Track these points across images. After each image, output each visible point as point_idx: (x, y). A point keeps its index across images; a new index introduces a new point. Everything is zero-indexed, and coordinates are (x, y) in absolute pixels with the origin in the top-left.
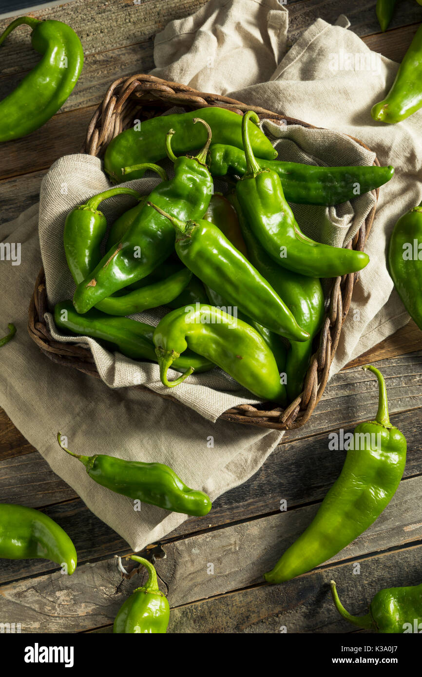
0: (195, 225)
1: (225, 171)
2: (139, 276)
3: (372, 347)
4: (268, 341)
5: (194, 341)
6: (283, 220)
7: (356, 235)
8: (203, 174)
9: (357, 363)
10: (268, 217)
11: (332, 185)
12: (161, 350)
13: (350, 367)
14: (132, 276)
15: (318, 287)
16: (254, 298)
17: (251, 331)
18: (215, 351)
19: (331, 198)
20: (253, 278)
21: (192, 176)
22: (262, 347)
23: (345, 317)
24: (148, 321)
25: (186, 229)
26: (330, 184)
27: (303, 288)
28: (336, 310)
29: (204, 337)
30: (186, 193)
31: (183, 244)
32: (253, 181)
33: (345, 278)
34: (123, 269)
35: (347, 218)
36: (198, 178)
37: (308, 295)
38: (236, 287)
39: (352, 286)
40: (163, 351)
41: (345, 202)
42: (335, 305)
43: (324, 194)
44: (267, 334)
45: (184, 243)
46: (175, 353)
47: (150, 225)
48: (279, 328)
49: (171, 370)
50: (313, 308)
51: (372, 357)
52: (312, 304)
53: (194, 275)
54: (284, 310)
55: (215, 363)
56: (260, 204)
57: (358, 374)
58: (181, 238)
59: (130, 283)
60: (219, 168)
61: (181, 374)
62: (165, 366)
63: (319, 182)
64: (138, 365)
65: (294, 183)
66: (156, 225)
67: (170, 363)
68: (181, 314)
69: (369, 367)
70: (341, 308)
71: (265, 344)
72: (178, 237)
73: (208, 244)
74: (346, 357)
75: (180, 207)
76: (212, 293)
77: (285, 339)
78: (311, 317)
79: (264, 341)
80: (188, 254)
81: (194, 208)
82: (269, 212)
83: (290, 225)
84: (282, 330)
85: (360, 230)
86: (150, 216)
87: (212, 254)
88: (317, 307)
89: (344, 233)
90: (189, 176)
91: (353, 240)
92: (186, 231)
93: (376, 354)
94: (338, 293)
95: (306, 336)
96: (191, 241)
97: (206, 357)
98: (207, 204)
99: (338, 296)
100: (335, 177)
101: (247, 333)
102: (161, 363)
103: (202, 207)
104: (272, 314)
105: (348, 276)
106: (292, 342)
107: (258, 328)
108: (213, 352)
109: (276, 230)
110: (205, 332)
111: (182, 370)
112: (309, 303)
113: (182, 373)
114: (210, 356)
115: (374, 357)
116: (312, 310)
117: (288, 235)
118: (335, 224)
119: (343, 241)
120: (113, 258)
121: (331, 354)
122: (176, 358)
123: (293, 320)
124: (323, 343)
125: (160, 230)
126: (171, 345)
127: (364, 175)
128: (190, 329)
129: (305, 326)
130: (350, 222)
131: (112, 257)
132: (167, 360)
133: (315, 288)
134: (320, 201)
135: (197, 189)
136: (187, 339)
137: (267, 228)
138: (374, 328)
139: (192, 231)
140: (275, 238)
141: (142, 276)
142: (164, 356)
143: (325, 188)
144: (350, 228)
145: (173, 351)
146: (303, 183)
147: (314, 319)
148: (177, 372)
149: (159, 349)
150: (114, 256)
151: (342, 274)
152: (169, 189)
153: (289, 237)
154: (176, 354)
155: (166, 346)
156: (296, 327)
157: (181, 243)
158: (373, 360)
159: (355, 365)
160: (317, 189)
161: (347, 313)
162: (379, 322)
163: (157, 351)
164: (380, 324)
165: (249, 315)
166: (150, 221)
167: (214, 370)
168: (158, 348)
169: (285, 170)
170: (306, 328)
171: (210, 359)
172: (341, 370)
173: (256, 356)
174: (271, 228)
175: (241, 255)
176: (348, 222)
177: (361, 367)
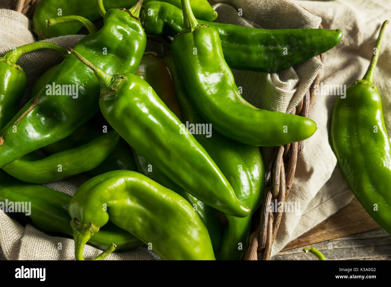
0: (122, 78)
1: (160, 29)
2: (57, 136)
3: (312, 227)
4: (202, 216)
5: (117, 213)
6: (222, 80)
7: (301, 102)
8: (135, 27)
9: (296, 244)
10: (206, 76)
11: (276, 48)
12: (77, 222)
13: (289, 248)
14: (48, 136)
15: (258, 158)
16: (188, 165)
17: (183, 203)
18: (142, 225)
19: (274, 62)
20: (188, 143)
21: (122, 28)
22: (196, 223)
23: (288, 191)
24: (68, 190)
25: (112, 82)
26: (273, 47)
27: (242, 158)
28: (278, 183)
29: (129, 209)
30: (115, 46)
31: (108, 99)
32: (190, 36)
33: (288, 148)
34: (38, 128)
35: (291, 83)
36: (129, 31)
37: (248, 166)
38: (167, 152)
39: (296, 157)
40: (79, 223)
41: (289, 68)
42: (278, 177)
43: (266, 58)
44: (202, 208)
45: (109, 97)
46: (93, 226)
47: (72, 78)
48: (215, 201)
49: (89, 246)
50: (253, 180)
51: (312, 238)
52: (252, 175)
53: (121, 139)
54: (221, 180)
55: (141, 240)
56: (198, 61)
57: (298, 256)
58: (106, 93)
59: (45, 145)
60: (154, 25)
61: (101, 252)
62: (81, 241)
63: (261, 45)
64: (49, 240)
65: (234, 45)
66: (78, 78)
67: (87, 237)
68: (102, 180)
69: (310, 249)
70: (284, 181)
71: (200, 219)
72: (103, 91)
73: (138, 101)
74: (286, 237)
75: (108, 61)
76: (141, 160)
77: (223, 213)
78: (251, 190)
79: (197, 215)
80: (113, 111)
81: (123, 62)
82: (207, 71)
83: (230, 86)
84: (218, 204)
85: (305, 97)
86: (72, 69)
87: (141, 113)
88: (258, 179)
89: (288, 99)
90: (119, 27)
91: (297, 108)
92: (111, 84)
93: (317, 235)
94: (280, 164)
95: (246, 210)
96: (116, 96)
97: (132, 233)
98: (139, 60)
99: (281, 168)
100: (278, 40)
101: (179, 206)
102: (76, 238)
103: (133, 62)
104: (208, 184)
105: (292, 147)
106: (230, 217)
107: (191, 201)
108: (138, 227)
109: (214, 91)
110: (129, 202)
111: (103, 247)
112: (249, 174)
113: (102, 250)
114: (135, 232)
115: (315, 239)
116: (252, 182)
117: (228, 96)
118: (279, 89)
119: (286, 108)
120: (26, 114)
121: (273, 233)
122: (95, 233)
123: (232, 192)
124: (264, 219)
125: (83, 84)
126: (89, 216)
127: (310, 37)
128: (112, 198)
129: (244, 200)
130: (294, 88)
131: (26, 112)
132: (84, 235)
133: (255, 158)
134: (261, 65)
135: (128, 42)
136: (109, 210)
137: (205, 88)
138: (315, 206)
139: (119, 84)
140: (214, 100)
141: (61, 137)
142: (80, 230)
143: (267, 52)
144: (295, 95)
145: (91, 224)
146: (243, 46)
147: (254, 192)
148: (97, 250)
149: (75, 222)
150: (29, 112)
151: (285, 143)
152: (95, 41)
153: (229, 99)
154: (95, 228)
155: (82, 217)
156: (234, 200)
157: (106, 98)
158: (314, 242)
159: (295, 247)
160: (259, 52)
161: (290, 187)
162: (320, 200)
163: (72, 223)
164: (321, 203)
165: (182, 186)
166: (71, 74)
167: (140, 248)
168: (73, 220)
169: (226, 31)
170: (246, 202)
171: (135, 235)
172: (280, 252)
173: (189, 233)
174: (208, 88)
175: (174, 117)
176: (292, 88)
177: (301, 249)
